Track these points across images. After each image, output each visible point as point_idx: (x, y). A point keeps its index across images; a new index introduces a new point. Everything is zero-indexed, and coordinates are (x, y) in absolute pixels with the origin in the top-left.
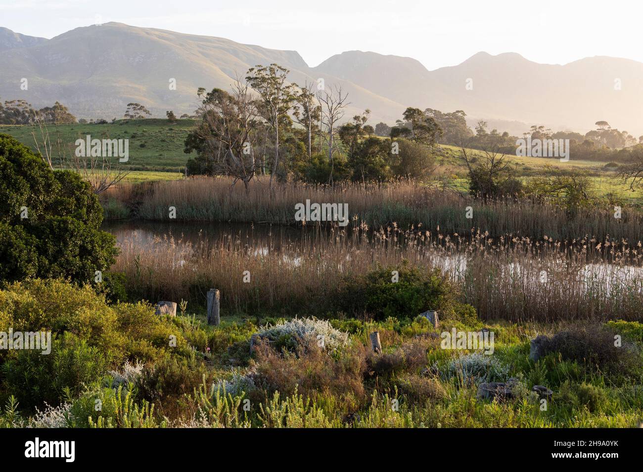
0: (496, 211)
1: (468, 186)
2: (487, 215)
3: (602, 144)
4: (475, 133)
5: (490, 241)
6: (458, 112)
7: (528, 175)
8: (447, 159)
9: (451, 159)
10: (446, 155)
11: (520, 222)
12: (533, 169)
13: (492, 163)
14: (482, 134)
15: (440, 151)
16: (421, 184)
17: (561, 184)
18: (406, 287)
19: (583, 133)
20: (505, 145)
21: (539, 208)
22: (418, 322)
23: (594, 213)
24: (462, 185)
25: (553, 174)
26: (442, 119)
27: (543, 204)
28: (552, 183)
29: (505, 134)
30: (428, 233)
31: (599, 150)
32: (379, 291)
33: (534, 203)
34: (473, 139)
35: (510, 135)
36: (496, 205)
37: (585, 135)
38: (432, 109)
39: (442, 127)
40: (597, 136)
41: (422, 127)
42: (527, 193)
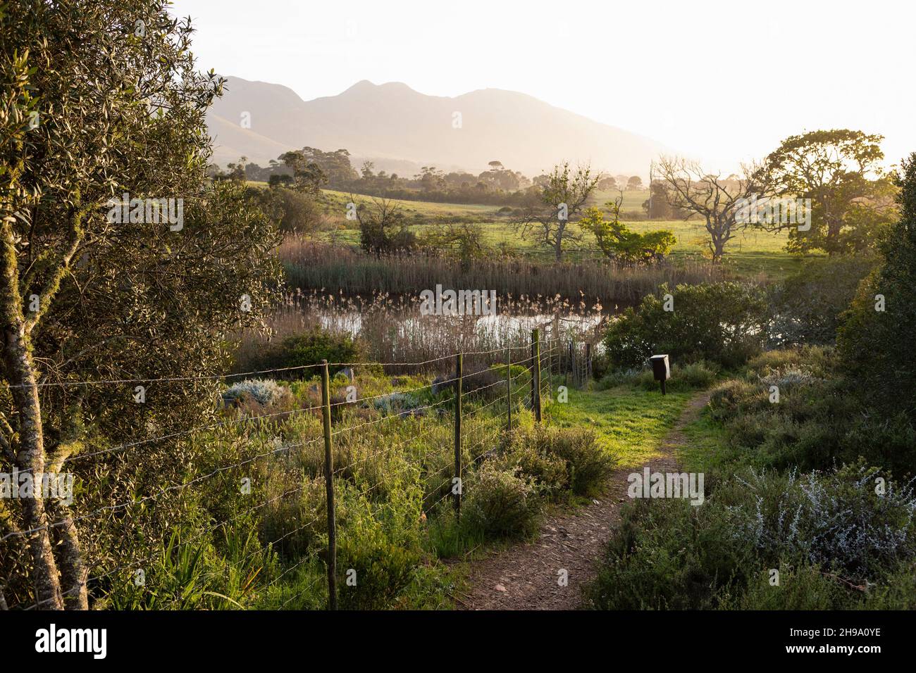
0: (390, 266)
1: (358, 238)
2: (380, 271)
3: (496, 187)
4: (361, 175)
5: (391, 301)
6: (340, 150)
7: (421, 223)
8: (331, 207)
9: (337, 207)
10: (331, 202)
11: (415, 276)
12: (426, 216)
13: (384, 214)
14: (368, 175)
15: (324, 198)
16: (308, 238)
17: (454, 235)
18: (322, 350)
19: (476, 174)
20: (395, 189)
21: (433, 261)
22: (338, 378)
23: (487, 264)
24: (352, 237)
25: (446, 221)
26: (323, 159)
27: (438, 257)
28: (445, 234)
29: (394, 176)
30: (331, 297)
31: (493, 193)
32: (297, 356)
33: (428, 256)
34: (359, 182)
35: (399, 177)
36: (389, 259)
37: (478, 176)
38: (311, 147)
39: (324, 168)
40: (491, 178)
41: (305, 174)
42: (420, 245)
